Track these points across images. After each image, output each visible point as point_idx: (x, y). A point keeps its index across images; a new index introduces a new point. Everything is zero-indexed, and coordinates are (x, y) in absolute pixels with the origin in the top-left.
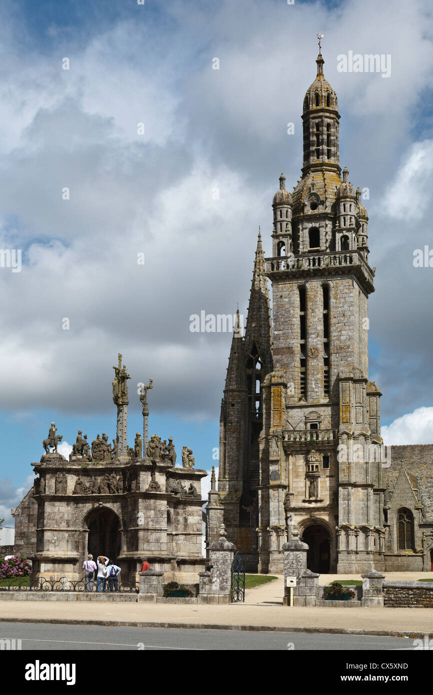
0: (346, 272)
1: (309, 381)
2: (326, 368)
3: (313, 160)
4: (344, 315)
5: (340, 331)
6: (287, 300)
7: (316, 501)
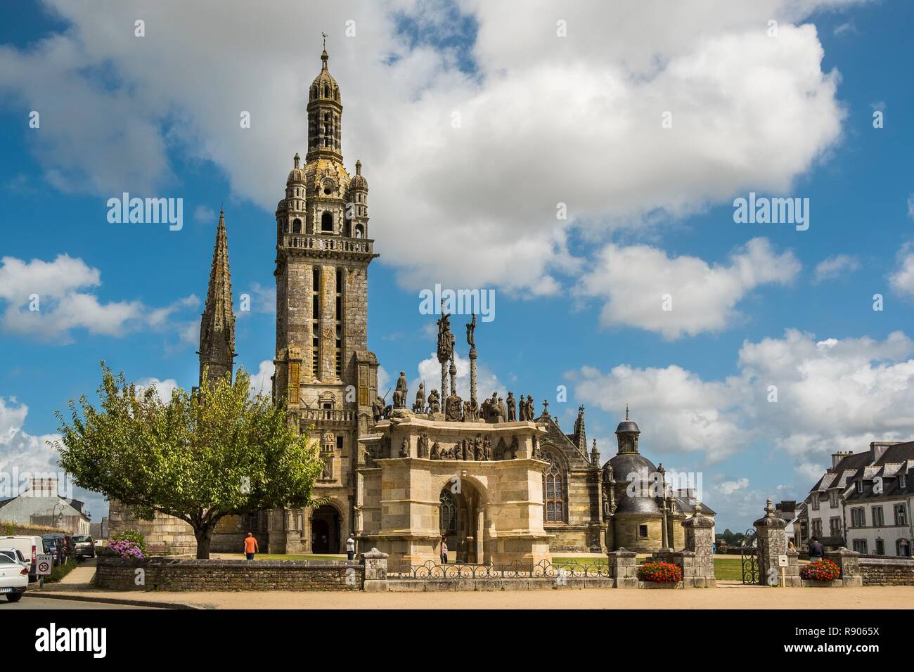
0: (362, 259)
1: (324, 361)
2: (338, 350)
3: (322, 147)
4: (358, 300)
5: (355, 315)
6: (302, 277)
7: (330, 481)
